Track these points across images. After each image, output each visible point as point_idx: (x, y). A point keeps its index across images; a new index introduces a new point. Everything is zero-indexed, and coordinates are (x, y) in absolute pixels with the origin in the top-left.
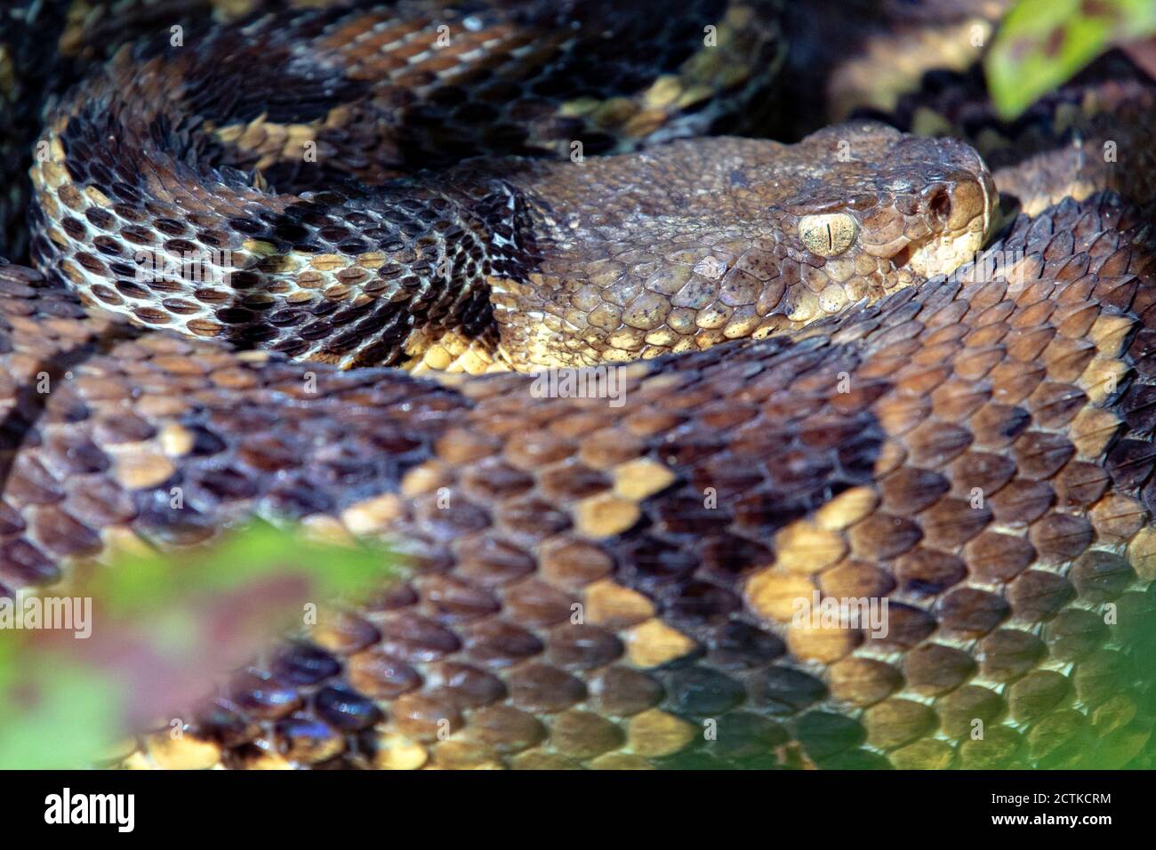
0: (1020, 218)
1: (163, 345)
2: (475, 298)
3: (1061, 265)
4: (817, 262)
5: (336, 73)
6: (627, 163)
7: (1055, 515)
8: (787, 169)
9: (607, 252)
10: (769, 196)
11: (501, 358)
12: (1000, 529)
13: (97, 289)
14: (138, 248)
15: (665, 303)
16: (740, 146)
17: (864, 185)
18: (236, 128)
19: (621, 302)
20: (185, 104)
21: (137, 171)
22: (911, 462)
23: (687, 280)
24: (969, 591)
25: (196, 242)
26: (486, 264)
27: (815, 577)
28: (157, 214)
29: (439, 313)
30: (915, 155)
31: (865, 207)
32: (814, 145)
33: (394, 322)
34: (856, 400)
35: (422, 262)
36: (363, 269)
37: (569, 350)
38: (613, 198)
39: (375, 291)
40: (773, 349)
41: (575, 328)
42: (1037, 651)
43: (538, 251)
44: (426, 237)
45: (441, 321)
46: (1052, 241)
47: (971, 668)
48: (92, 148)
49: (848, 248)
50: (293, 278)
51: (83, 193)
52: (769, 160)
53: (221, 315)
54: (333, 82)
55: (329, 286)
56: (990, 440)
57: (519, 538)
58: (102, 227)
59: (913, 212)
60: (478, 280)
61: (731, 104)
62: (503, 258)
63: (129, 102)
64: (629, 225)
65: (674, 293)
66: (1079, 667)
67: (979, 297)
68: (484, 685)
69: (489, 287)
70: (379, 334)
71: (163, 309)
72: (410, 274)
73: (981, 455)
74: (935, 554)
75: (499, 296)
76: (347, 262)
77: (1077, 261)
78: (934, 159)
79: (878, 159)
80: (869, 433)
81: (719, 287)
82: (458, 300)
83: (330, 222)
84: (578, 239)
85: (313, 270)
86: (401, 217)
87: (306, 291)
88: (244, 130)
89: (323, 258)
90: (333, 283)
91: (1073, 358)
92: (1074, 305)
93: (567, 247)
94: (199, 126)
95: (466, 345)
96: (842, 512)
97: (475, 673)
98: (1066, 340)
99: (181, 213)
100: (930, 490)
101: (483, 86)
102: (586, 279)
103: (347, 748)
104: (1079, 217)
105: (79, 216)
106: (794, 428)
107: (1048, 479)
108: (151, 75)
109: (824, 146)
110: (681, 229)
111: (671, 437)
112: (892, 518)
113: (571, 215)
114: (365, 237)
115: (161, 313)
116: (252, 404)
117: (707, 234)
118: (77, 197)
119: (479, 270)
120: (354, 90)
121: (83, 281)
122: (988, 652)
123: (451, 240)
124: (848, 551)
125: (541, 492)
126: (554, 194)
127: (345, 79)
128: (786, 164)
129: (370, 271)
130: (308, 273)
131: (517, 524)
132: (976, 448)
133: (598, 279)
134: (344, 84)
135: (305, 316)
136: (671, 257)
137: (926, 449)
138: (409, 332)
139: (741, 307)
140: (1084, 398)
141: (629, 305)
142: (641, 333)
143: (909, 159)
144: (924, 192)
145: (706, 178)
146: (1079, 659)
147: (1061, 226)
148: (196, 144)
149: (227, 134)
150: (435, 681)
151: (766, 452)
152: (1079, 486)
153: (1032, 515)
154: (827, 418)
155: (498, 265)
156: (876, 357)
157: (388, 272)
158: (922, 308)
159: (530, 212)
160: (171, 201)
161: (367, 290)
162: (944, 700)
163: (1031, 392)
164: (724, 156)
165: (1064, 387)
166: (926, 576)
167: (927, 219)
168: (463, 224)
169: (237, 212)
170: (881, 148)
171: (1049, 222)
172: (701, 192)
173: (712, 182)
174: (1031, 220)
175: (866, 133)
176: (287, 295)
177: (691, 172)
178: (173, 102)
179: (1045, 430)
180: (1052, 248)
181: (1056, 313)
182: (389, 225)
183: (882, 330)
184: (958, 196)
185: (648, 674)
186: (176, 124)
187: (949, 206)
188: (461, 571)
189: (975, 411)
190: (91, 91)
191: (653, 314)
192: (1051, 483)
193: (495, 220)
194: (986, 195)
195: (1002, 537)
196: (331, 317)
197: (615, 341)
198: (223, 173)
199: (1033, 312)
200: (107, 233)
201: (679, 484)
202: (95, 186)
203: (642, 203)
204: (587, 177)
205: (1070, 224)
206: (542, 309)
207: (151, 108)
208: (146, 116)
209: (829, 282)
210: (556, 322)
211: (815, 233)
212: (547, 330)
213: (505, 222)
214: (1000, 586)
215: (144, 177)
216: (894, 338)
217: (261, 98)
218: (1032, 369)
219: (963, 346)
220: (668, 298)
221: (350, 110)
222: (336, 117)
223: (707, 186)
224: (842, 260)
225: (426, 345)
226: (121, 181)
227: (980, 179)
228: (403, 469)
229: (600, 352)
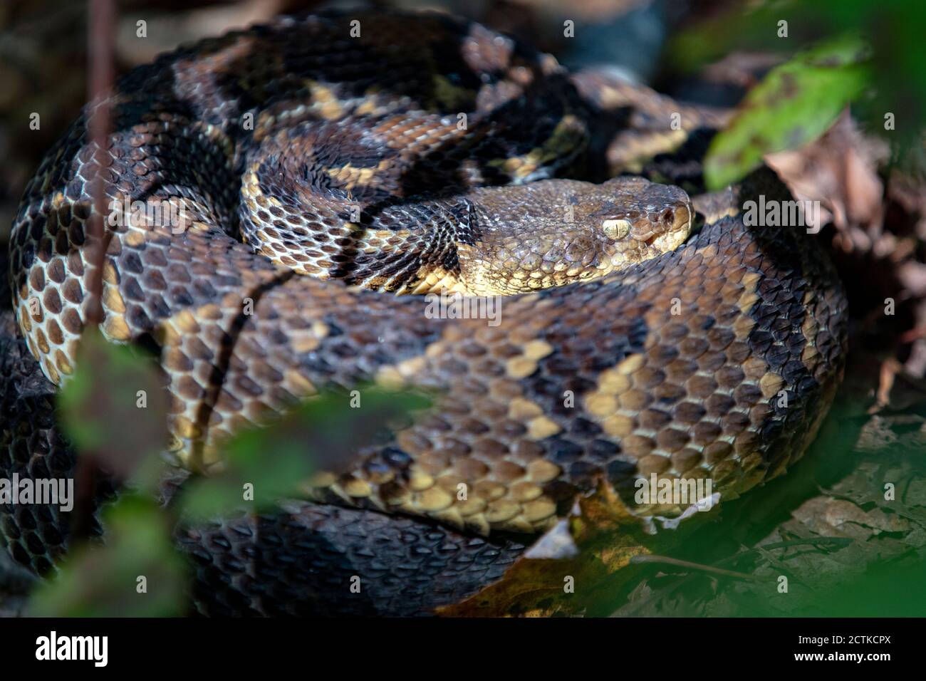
0: (705, 225)
1: (313, 284)
2: (450, 252)
3: (727, 247)
4: (611, 242)
5: (383, 144)
6: (522, 191)
7: (726, 367)
8: (597, 197)
9: (513, 233)
10: (589, 210)
11: (461, 281)
12: (701, 373)
13: (274, 245)
14: (295, 226)
15: (540, 259)
16: (574, 184)
17: (632, 206)
18: (337, 169)
19: (519, 257)
20: (314, 158)
21: (293, 190)
22: (661, 342)
23: (550, 248)
24: (687, 404)
25: (322, 224)
26: (456, 236)
27: (617, 396)
28: (304, 210)
29: (434, 259)
30: (657, 193)
31: (634, 216)
32: (609, 186)
33: (413, 262)
34: (636, 313)
35: (426, 235)
36: (399, 238)
37: (494, 278)
38: (516, 207)
39: (405, 248)
40: (596, 286)
41: (497, 269)
42: (717, 431)
43: (480, 231)
44: (429, 223)
45: (434, 263)
46: (722, 237)
47: (686, 439)
48: (271, 179)
49: (625, 236)
50: (367, 241)
51: (268, 200)
52: (588, 192)
53: (333, 258)
54: (381, 148)
55: (384, 245)
56: (697, 332)
57: (481, 378)
58: (277, 216)
59: (656, 220)
60: (452, 244)
61: (565, 162)
62: (464, 234)
63: (288, 157)
64: (523, 220)
65: (544, 254)
66: (737, 439)
67: (691, 262)
68: (462, 448)
69: (457, 247)
70: (406, 268)
71: (305, 255)
72: (421, 240)
73: (693, 339)
74: (672, 386)
75: (461, 252)
76: (393, 234)
77: (734, 246)
78: (666, 196)
79: (640, 194)
80: (641, 328)
81: (565, 252)
82: (442, 253)
83: (384, 215)
84: (499, 226)
85: (376, 238)
86: (418, 214)
87: (373, 247)
88: (340, 171)
89: (381, 232)
90: (386, 244)
91: (735, 292)
92: (734, 267)
93: (494, 230)
94: (320, 169)
95: (445, 274)
96: (629, 365)
97: (457, 442)
98: (731, 284)
99: (315, 210)
100: (669, 355)
101: (452, 152)
102: (503, 246)
103: (396, 477)
104: (733, 225)
105: (267, 211)
106: (608, 326)
107: (724, 349)
108: (297, 144)
109: (614, 187)
110: (548, 224)
111: (551, 330)
112: (652, 369)
113: (496, 215)
114: (400, 223)
115: (304, 257)
116: (355, 312)
117: (560, 227)
118: (265, 202)
119: (453, 239)
120: (391, 152)
121: (267, 241)
122: (696, 432)
123: (441, 224)
124: (631, 384)
125: (491, 356)
126: (487, 204)
127: (387, 147)
128: (596, 195)
129: (402, 239)
130: (374, 239)
131: (480, 371)
132: (691, 335)
133: (509, 246)
134: (387, 150)
135: (372, 259)
136: (543, 237)
137: (668, 335)
138: (420, 267)
139: (575, 262)
140: (738, 312)
141: (523, 259)
142: (528, 273)
143: (655, 195)
144: (661, 211)
145: (559, 199)
146: (737, 434)
147: (725, 230)
148: (319, 177)
149: (332, 173)
150: (439, 445)
151: (595, 337)
152: (738, 353)
153: (716, 366)
154: (622, 322)
155: (461, 237)
156: (644, 291)
157: (411, 239)
158: (663, 268)
159: (476, 212)
160: (310, 204)
161: (401, 247)
162: (675, 454)
163: (716, 309)
164: (566, 189)
165: (731, 306)
166: (668, 396)
167: (662, 224)
168: (445, 217)
169: (341, 210)
170: (642, 188)
171: (719, 228)
172: (556, 206)
173: (562, 202)
174: (710, 226)
175: (634, 182)
176: (364, 249)
177: (552, 196)
178: (308, 158)
179: (722, 327)
180: (722, 240)
181: (726, 271)
182: (412, 217)
183: (646, 278)
184: (677, 214)
185: (539, 443)
186: (310, 168)
187: (673, 219)
188: (453, 394)
189: (690, 318)
190: (269, 152)
191: (534, 263)
192: (725, 351)
193: (460, 216)
194: (690, 213)
195: (702, 378)
196: (384, 260)
197: (515, 275)
198: (333, 192)
199: (716, 270)
200: (279, 219)
201: (555, 353)
202: (274, 196)
203: (528, 210)
204: (503, 197)
205: (729, 228)
206: (482, 259)
207: (298, 160)
208: (296, 164)
209: (616, 252)
210: (488, 265)
211: (610, 229)
212: (484, 269)
213: (465, 217)
214: (702, 401)
215: (297, 193)
216: (652, 282)
217: (348, 156)
218: (716, 298)
219: (684, 286)
220: (541, 256)
221: (390, 163)
222: (383, 165)
223: (559, 203)
224: (622, 241)
225: (427, 274)
226: (286, 194)
227: (687, 206)
228: (426, 345)
229: (508, 280)
